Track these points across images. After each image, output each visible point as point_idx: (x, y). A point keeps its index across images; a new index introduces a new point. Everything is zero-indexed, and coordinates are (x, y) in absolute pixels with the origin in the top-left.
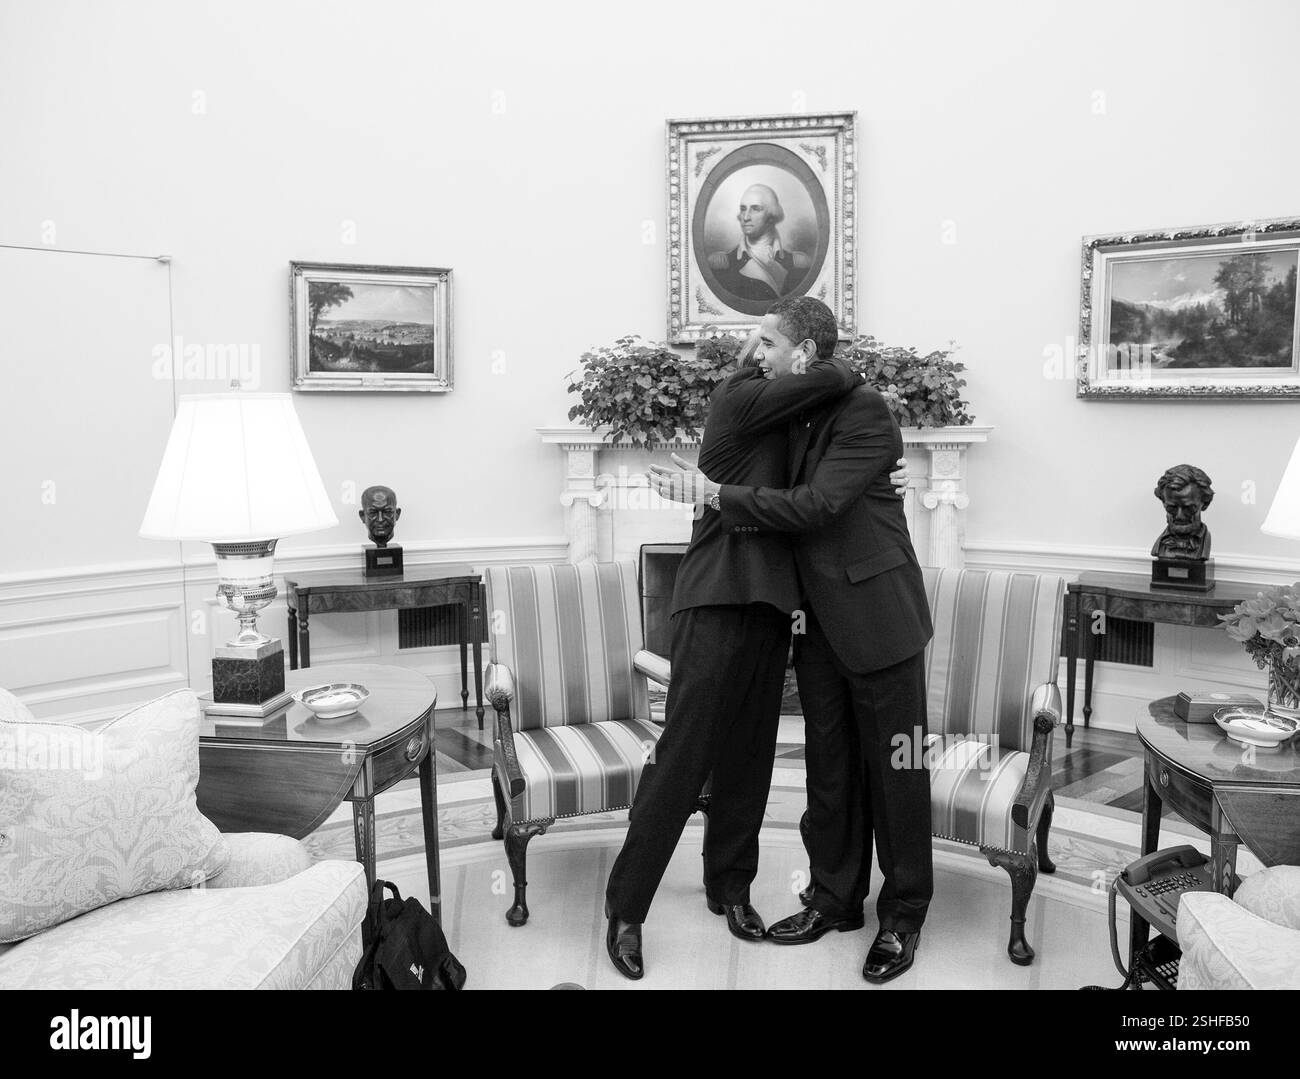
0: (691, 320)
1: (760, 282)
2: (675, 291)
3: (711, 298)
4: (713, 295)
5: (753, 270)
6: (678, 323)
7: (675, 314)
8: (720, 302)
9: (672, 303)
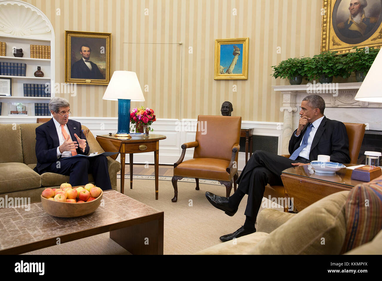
0: (330, 48)
1: (356, 31)
2: (324, 39)
3: (337, 40)
4: (338, 39)
5: (354, 27)
6: (325, 50)
7: (324, 47)
8: (340, 40)
9: (323, 43)
